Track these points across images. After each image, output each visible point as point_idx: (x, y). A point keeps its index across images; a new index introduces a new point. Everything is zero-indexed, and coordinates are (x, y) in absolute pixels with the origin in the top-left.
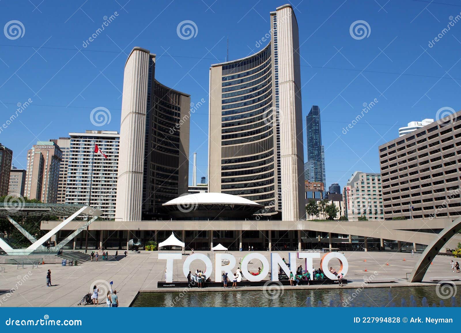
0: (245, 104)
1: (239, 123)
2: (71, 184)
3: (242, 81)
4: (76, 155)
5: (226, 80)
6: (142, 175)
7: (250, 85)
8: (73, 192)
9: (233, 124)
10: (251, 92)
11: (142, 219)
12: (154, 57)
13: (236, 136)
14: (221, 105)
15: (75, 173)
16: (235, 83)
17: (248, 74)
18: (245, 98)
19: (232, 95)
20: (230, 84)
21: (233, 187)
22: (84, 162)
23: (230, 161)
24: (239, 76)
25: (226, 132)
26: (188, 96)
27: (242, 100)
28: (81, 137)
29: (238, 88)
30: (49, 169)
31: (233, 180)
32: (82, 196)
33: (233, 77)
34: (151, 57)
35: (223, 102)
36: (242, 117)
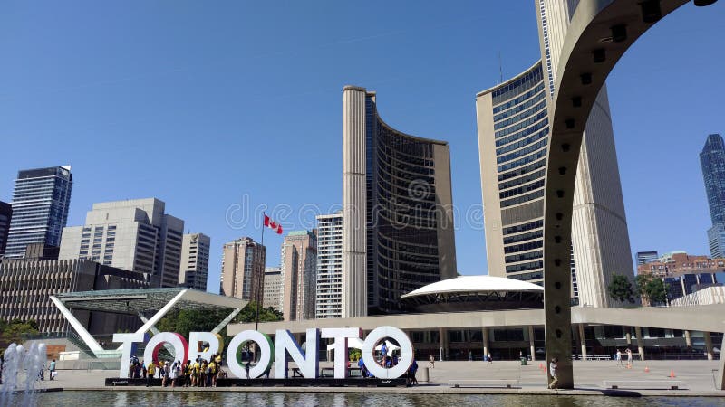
0: (529, 141)
1: (523, 172)
2: (322, 281)
3: (522, 108)
4: (327, 243)
5: (499, 111)
6: (365, 256)
7: (533, 111)
8: (326, 291)
9: (514, 174)
10: (535, 121)
11: (369, 315)
12: (373, 95)
13: (520, 190)
14: (495, 148)
15: (326, 267)
16: (512, 112)
17: (529, 95)
18: (529, 132)
19: (509, 131)
20: (505, 116)
21: (523, 268)
22: (336, 252)
23: (515, 230)
24: (517, 101)
25: (506, 187)
26: (444, 145)
27: (524, 136)
28: (331, 220)
29: (516, 119)
30: (303, 265)
31: (522, 258)
32: (336, 296)
33: (508, 105)
34: (369, 97)
35: (498, 144)
36: (527, 160)
